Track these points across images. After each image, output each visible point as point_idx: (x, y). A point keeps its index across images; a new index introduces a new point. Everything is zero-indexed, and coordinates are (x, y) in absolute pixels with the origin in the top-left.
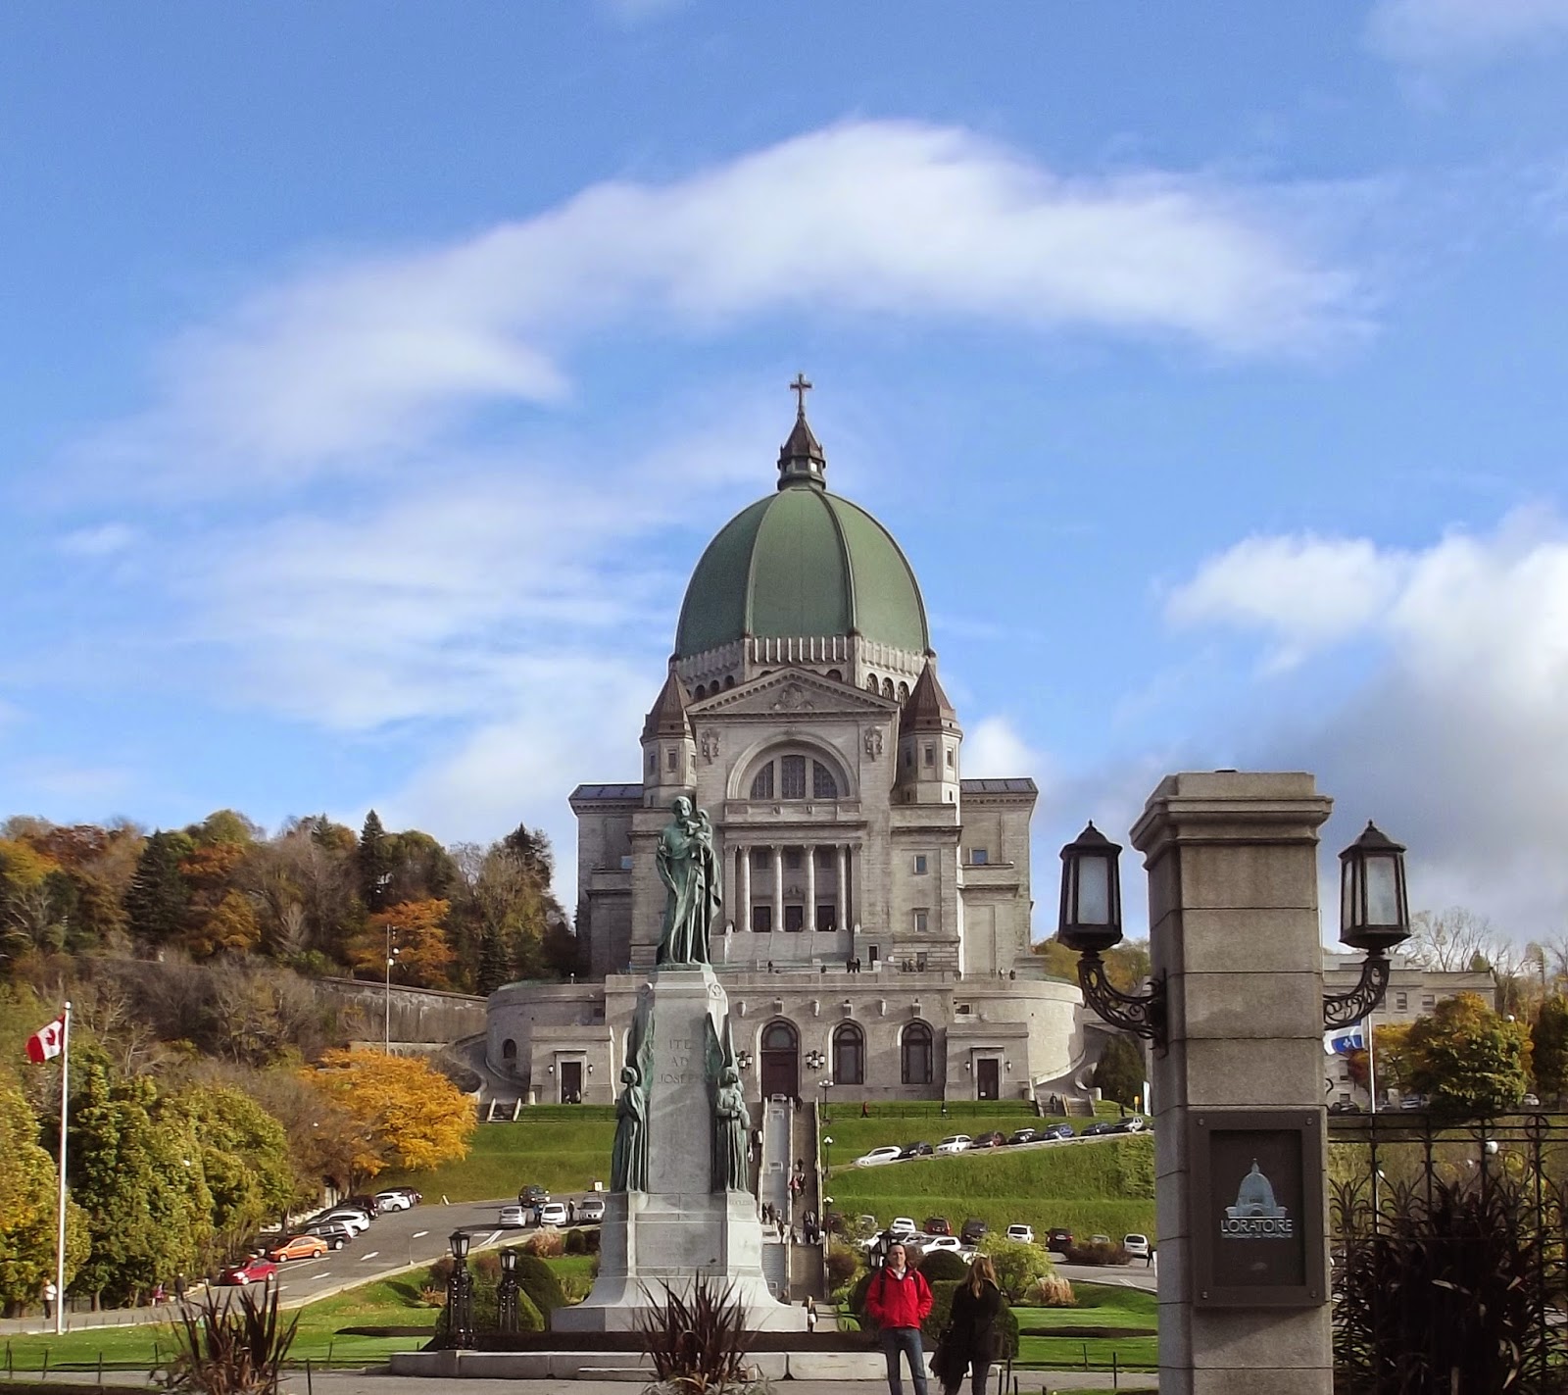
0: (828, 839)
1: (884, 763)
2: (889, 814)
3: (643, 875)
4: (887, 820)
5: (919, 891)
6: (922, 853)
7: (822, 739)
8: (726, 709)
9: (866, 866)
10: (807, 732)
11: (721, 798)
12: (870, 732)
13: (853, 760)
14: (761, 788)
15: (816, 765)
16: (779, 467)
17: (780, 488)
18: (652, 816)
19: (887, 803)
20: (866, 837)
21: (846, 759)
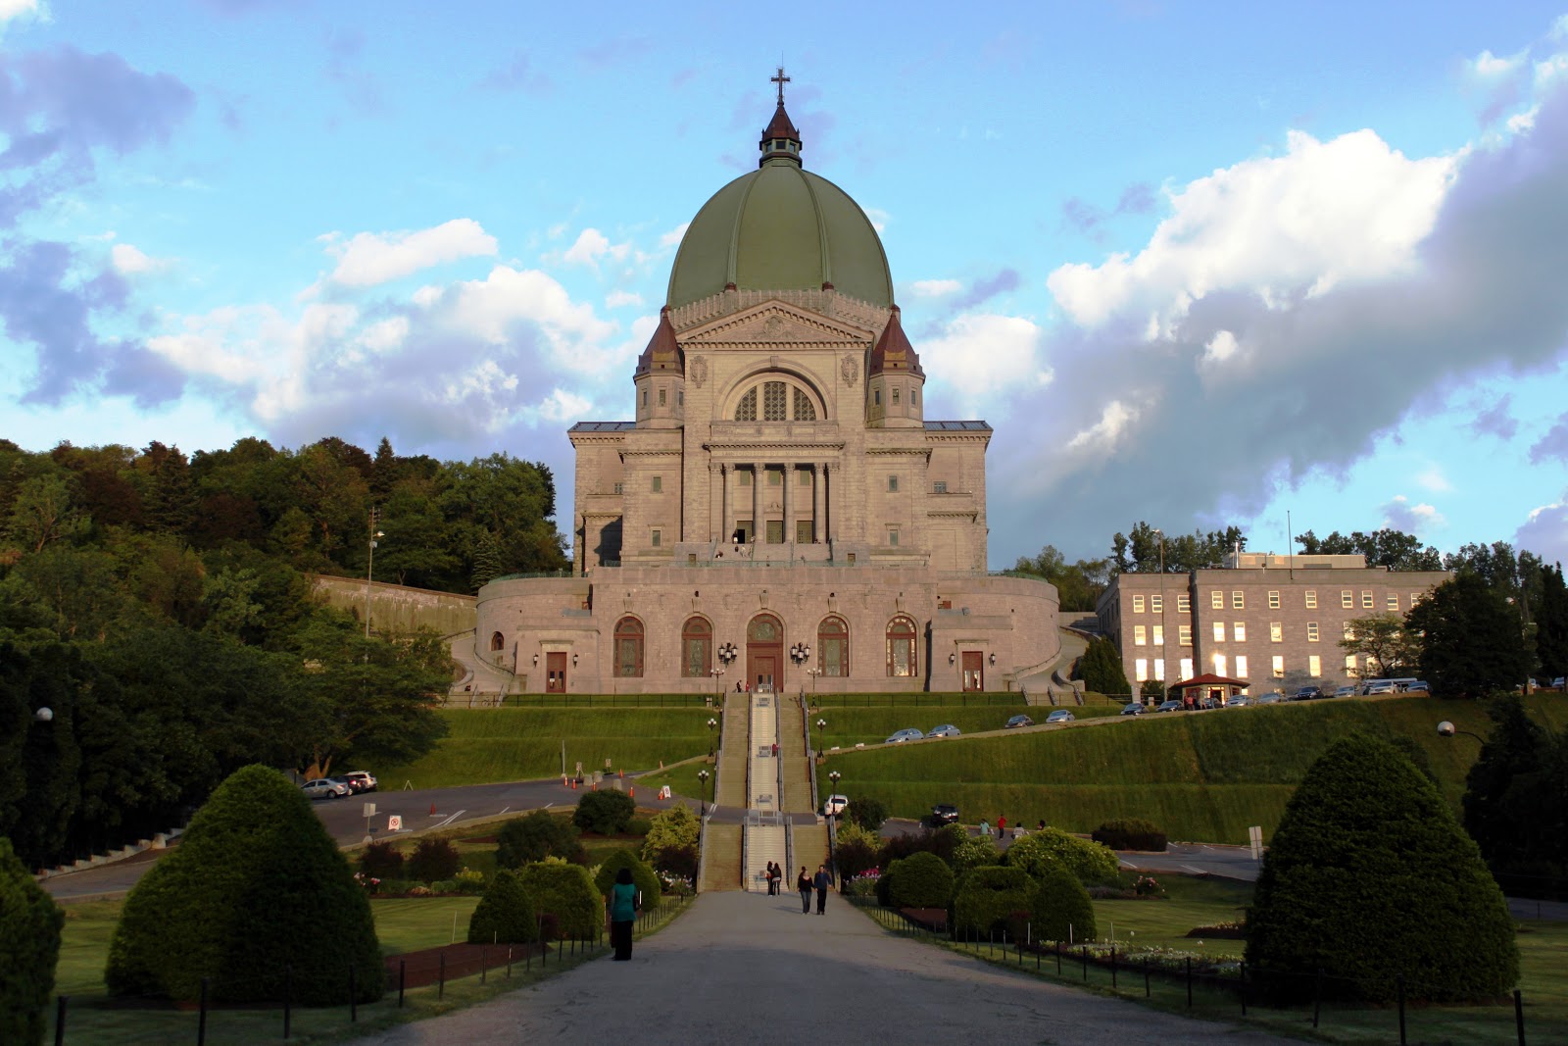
0: (806, 456)
1: (858, 389)
2: (863, 436)
3: (633, 491)
4: (862, 441)
5: (892, 508)
6: (893, 472)
7: (801, 366)
8: (713, 337)
9: (843, 484)
10: (788, 359)
11: (709, 419)
12: (849, 360)
13: (831, 386)
14: (746, 411)
15: (797, 391)
16: (761, 149)
17: (761, 166)
18: (644, 436)
19: (862, 426)
20: (842, 457)
21: (825, 386)
